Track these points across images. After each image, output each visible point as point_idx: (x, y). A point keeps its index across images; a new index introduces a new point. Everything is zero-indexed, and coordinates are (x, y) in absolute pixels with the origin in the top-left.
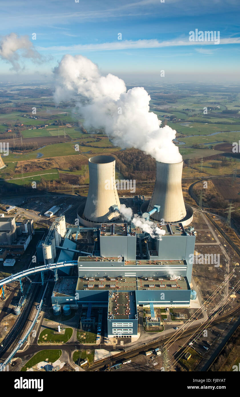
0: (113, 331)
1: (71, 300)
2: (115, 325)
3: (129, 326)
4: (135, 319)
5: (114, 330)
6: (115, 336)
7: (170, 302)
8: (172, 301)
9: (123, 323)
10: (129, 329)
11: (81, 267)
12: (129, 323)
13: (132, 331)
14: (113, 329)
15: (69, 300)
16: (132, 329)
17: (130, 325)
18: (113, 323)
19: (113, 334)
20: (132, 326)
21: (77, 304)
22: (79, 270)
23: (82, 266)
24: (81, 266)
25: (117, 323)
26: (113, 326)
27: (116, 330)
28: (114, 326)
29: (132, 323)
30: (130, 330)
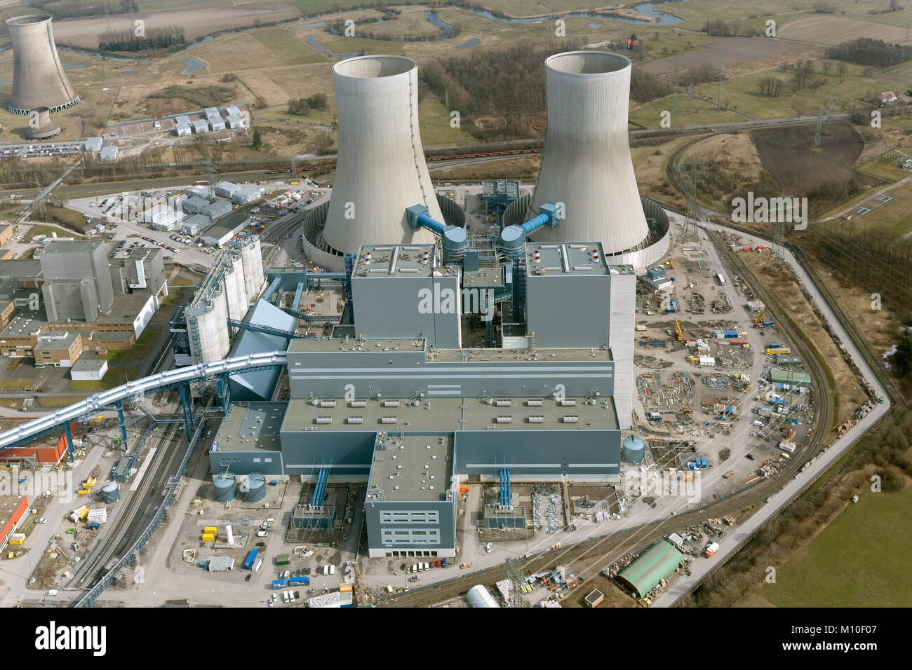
0: (384, 537)
1: (268, 460)
2: (387, 517)
3: (427, 522)
4: (445, 500)
5: (386, 533)
6: (391, 551)
7: (559, 465)
8: (565, 464)
9: (409, 512)
10: (427, 531)
11: (298, 367)
12: (427, 512)
13: (437, 537)
14: (383, 531)
15: (263, 460)
16: (438, 530)
17: (432, 517)
18: (382, 512)
19: (384, 547)
20: (438, 522)
21: (285, 474)
22: (293, 378)
23: (299, 364)
24: (297, 364)
25: (392, 512)
26: (382, 522)
27: (390, 533)
28: (386, 522)
29: (437, 512)
30: (431, 533)
